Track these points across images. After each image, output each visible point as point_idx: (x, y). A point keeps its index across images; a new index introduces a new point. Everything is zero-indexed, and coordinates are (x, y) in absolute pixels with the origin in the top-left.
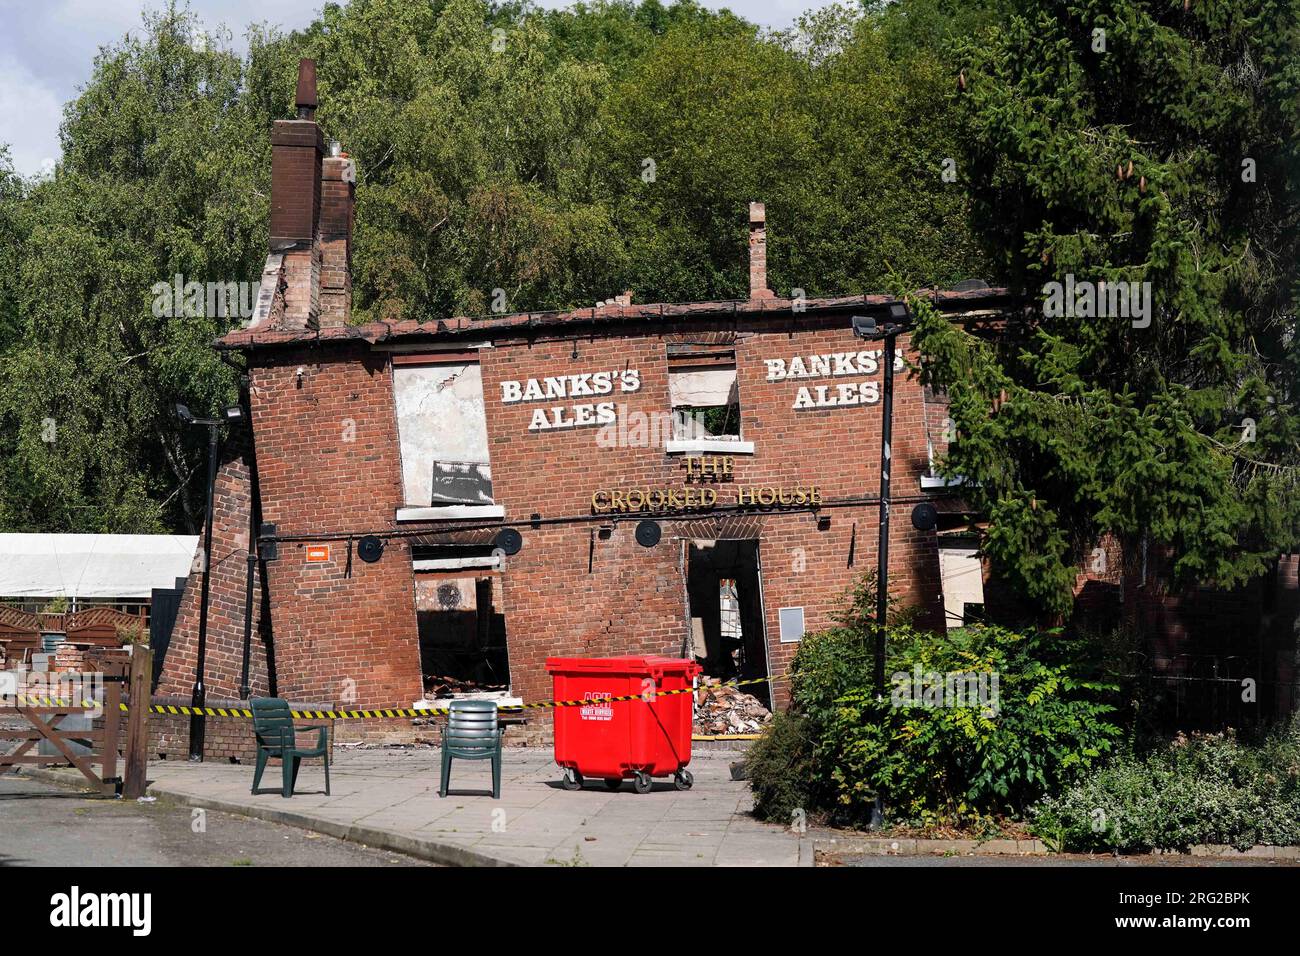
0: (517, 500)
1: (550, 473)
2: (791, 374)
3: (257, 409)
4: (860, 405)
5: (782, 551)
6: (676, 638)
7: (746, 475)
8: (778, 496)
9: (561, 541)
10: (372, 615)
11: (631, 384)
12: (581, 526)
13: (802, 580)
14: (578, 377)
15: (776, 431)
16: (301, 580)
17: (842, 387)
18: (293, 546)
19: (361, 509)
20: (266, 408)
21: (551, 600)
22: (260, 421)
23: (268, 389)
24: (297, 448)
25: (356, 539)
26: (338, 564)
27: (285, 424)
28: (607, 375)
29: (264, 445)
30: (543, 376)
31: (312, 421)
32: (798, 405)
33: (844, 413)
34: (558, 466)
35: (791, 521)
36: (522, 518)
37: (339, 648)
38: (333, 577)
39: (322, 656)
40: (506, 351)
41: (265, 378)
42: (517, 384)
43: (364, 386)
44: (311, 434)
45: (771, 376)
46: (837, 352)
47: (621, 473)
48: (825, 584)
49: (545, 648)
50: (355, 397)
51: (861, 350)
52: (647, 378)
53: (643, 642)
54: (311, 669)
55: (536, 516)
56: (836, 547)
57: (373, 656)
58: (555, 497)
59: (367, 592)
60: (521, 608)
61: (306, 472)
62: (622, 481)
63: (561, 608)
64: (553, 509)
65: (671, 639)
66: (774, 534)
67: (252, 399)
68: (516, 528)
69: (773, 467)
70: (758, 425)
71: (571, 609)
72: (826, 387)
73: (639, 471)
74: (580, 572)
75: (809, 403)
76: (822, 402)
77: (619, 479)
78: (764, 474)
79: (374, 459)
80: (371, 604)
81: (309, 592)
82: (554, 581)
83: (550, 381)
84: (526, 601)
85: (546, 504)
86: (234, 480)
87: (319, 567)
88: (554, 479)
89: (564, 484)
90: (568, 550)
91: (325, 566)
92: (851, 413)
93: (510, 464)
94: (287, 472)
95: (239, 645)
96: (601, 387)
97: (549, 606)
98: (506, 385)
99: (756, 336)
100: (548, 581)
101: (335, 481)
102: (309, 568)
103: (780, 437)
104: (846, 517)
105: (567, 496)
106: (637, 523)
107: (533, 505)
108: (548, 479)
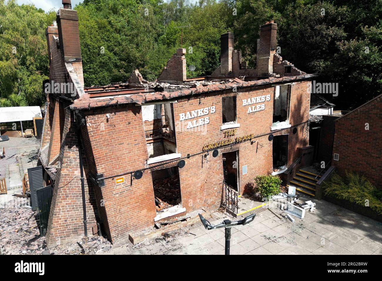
0: (184, 151)
1: (192, 141)
2: (248, 104)
3: (91, 132)
4: (261, 111)
5: (244, 152)
7: (237, 133)
9: (195, 161)
10: (140, 196)
11: (213, 111)
12: (200, 155)
14: (200, 110)
15: (244, 120)
16: (115, 190)
17: (258, 106)
18: (110, 180)
19: (134, 162)
20: (94, 131)
21: (193, 178)
22: (93, 136)
23: (94, 124)
24: (108, 144)
25: (133, 172)
26: (127, 182)
27: (103, 136)
28: (207, 108)
29: (95, 145)
30: (191, 110)
31: (114, 134)
32: (248, 112)
33: (258, 113)
34: (194, 138)
35: (246, 143)
36: (185, 156)
37: (129, 209)
38: (126, 187)
39: (124, 213)
40: (181, 103)
41: (93, 119)
42: (184, 114)
43: (132, 119)
44: (113, 138)
45: (244, 105)
46: (257, 96)
47: (210, 138)
48: (251, 158)
49: (191, 192)
50: (129, 123)
51: (262, 95)
52: (217, 108)
53: (214, 183)
54: (121, 218)
55: (189, 155)
56: (254, 148)
57: (141, 208)
58: (193, 148)
59: (138, 189)
61: (113, 152)
62: (210, 140)
63: (195, 179)
64: (193, 151)
65: (220, 181)
66: (242, 148)
67: (88, 128)
68: (183, 159)
70: (240, 119)
71: (197, 179)
72: (254, 106)
73: (214, 136)
74: (200, 168)
75: (251, 111)
76: (254, 111)
78: (241, 132)
79: (137, 144)
80: (139, 192)
81: (118, 193)
82: (193, 173)
83: (193, 112)
84: (186, 180)
85: (191, 150)
86: (71, 152)
87: (120, 185)
88: (194, 142)
89: (196, 144)
90: (196, 163)
91: (122, 184)
92: (259, 113)
93: (182, 140)
94: (105, 154)
95: (80, 208)
96: (206, 112)
97: (192, 180)
98: (181, 115)
99: (241, 93)
100: (191, 173)
101: (124, 154)
102: (117, 186)
103: (244, 121)
104: (256, 140)
105: (197, 147)
106: (213, 151)
107: (188, 151)
108: (192, 143)
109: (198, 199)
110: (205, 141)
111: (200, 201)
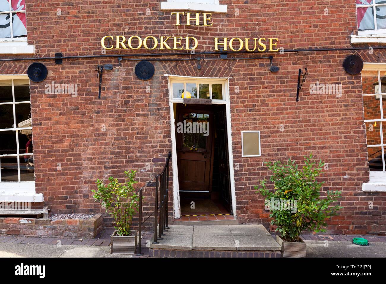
0: (46, 42)
1: (72, 23)
5: (245, 88)
6: (162, 151)
7: (220, 30)
8: (244, 47)
9: (77, 74)
13: (259, 110)
21: (69, 119)
35: (253, 66)
36: (49, 55)
47: (125, 25)
48: (277, 114)
55: (58, 54)
56: (286, 86)
58: (74, 41)
60: (45, 124)
62: (126, 30)
63: (76, 125)
64: (73, 50)
66: (240, 75)
68: (43, 63)
69: (240, 25)
71: (83, 126)
73: (140, 23)
74: (91, 99)
77: (124, 29)
78: (234, 30)
82: (71, 104)
85: (68, 46)
88: (75, 27)
89: (83, 31)
90: (82, 81)
97: (66, 123)
100: (66, 105)
104: (294, 64)
105: (84, 41)
106: (136, 63)
107: (58, 46)
108: (70, 27)
109: (86, 183)
110: (112, 30)
111: (89, 191)
